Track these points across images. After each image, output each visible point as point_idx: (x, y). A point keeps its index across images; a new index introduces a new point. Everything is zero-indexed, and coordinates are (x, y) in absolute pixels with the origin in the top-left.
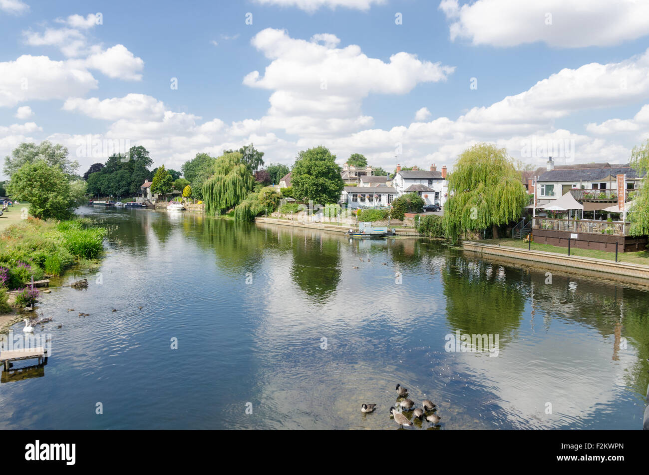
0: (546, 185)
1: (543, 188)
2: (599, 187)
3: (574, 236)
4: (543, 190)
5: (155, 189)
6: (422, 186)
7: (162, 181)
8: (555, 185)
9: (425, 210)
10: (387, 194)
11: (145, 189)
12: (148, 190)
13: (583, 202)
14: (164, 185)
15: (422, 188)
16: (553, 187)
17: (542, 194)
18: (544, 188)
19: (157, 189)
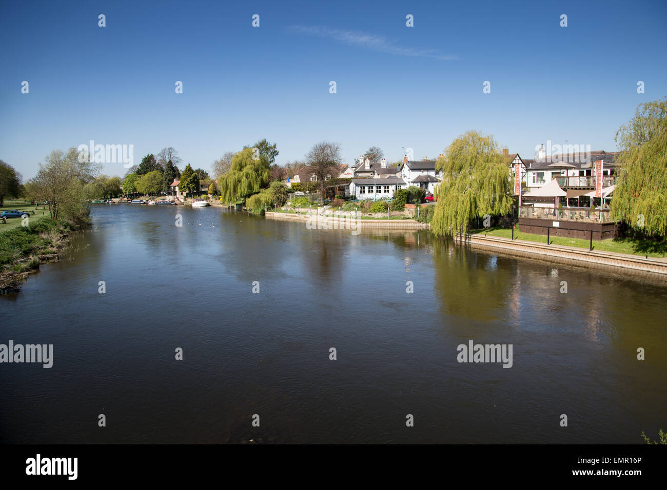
0: (537, 173)
1: (534, 175)
2: (585, 174)
3: (556, 224)
4: (534, 177)
5: (182, 187)
6: (429, 176)
7: (189, 179)
8: (545, 172)
9: (427, 201)
10: (395, 186)
11: (174, 187)
12: (177, 189)
13: (568, 190)
14: (191, 183)
15: (429, 179)
16: (543, 175)
17: (534, 182)
18: (536, 175)
19: (184, 187)
